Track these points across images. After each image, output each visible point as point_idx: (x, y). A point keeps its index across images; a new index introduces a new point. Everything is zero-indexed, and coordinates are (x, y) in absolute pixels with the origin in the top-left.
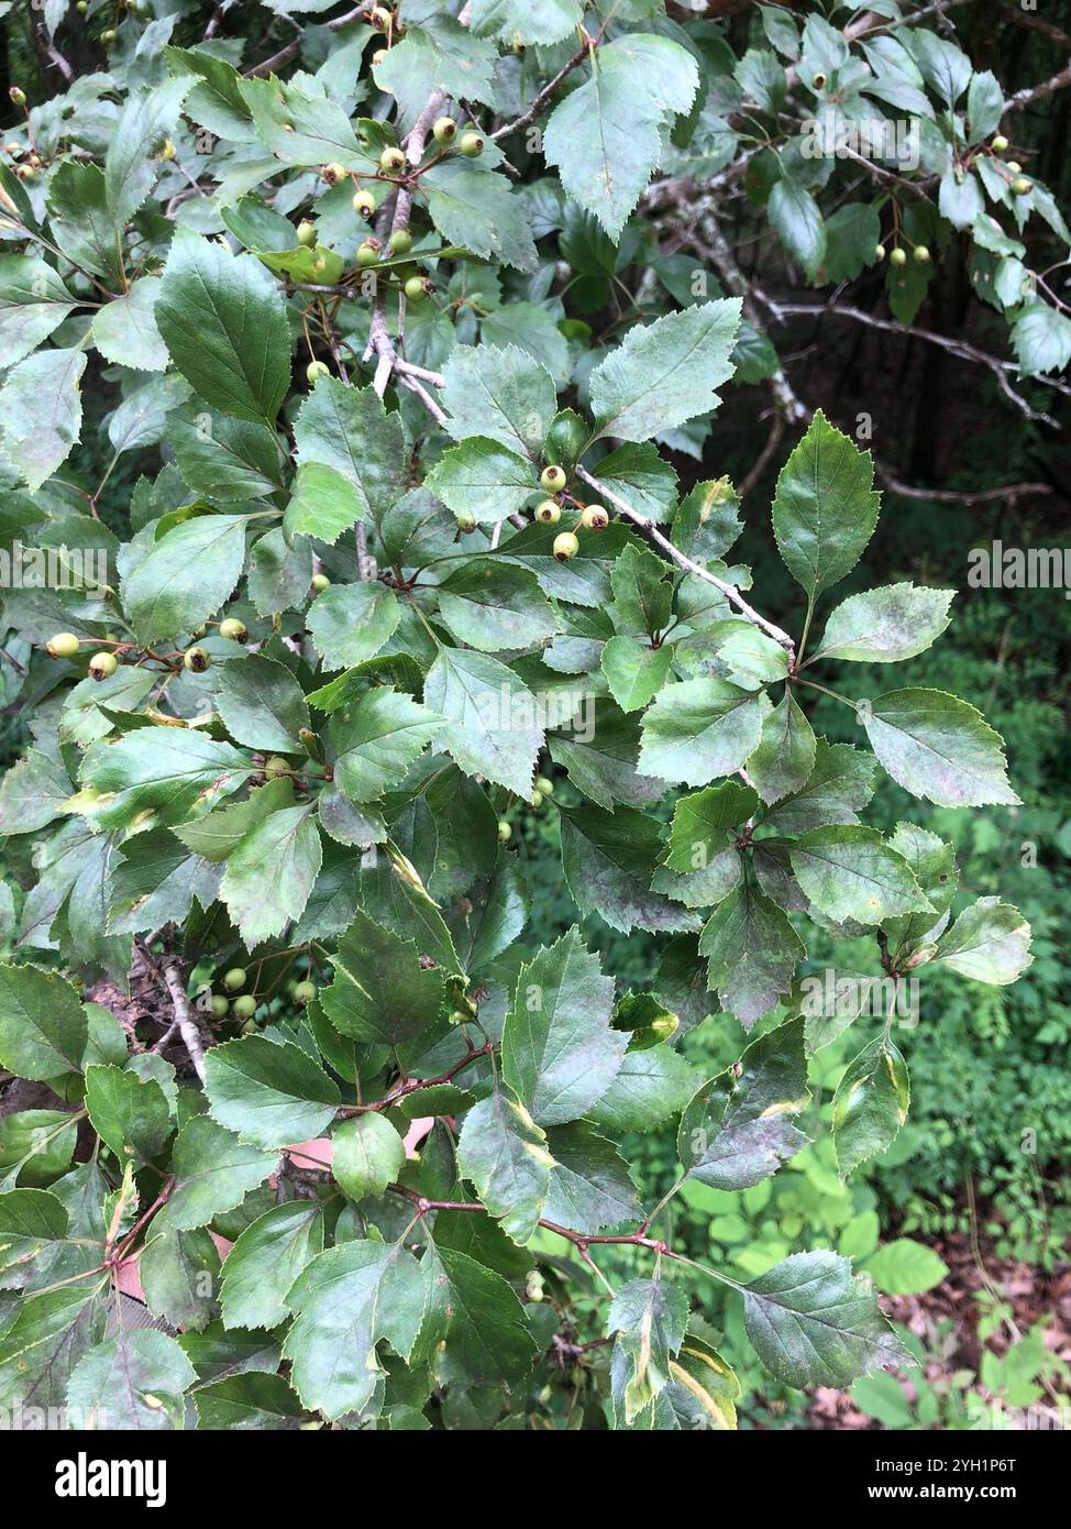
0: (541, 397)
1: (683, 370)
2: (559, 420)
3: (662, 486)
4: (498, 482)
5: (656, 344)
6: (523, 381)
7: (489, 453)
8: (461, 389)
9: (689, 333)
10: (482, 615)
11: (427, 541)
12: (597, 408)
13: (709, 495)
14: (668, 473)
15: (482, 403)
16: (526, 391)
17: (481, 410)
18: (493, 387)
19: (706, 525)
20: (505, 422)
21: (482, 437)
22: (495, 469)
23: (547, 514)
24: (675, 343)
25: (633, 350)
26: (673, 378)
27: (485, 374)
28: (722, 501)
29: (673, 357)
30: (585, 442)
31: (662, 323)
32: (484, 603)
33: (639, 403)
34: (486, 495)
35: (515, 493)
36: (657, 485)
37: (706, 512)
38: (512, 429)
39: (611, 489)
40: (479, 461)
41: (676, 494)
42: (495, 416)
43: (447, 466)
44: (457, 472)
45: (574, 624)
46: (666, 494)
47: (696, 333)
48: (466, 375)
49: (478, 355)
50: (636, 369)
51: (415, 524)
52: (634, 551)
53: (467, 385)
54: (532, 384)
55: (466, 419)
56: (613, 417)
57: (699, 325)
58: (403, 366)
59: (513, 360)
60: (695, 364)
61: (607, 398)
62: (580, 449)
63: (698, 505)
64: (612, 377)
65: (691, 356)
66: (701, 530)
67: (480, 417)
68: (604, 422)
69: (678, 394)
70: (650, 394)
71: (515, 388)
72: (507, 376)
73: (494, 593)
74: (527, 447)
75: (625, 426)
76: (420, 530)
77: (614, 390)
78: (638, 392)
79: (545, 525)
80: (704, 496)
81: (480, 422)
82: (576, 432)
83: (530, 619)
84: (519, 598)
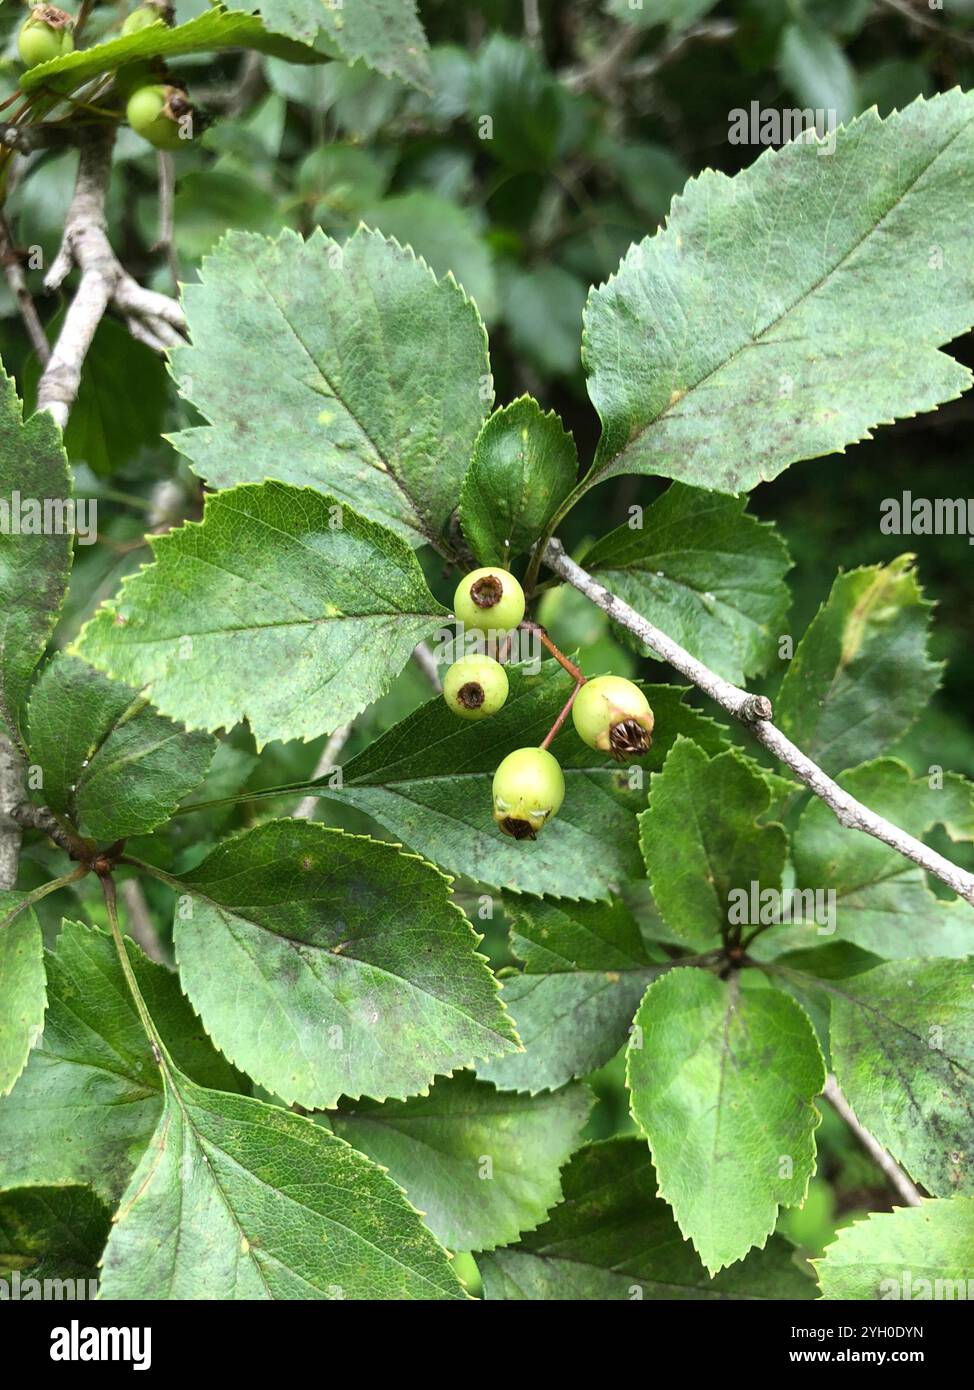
0: (448, 365)
1: (839, 289)
2: (500, 428)
3: (751, 580)
4: (332, 610)
5: (759, 219)
6: (399, 323)
7: (298, 528)
8: (233, 345)
9: (857, 188)
10: (291, 970)
11: (137, 770)
12: (604, 394)
13: (863, 600)
14: (770, 549)
15: (289, 382)
16: (409, 350)
17: (287, 399)
18: (319, 337)
19: (853, 670)
20: (352, 432)
21: (275, 488)
22: (320, 573)
23: (472, 692)
24: (815, 219)
25: (696, 238)
26: (813, 311)
27: (298, 306)
28: (889, 612)
29: (811, 258)
30: (568, 487)
31: (776, 165)
32: (299, 938)
33: (720, 380)
34: (292, 653)
35: (380, 640)
36: (736, 581)
37: (853, 641)
38: (371, 452)
39: (632, 600)
40: (269, 555)
41: (786, 598)
42: (326, 418)
43: (162, 580)
44: (200, 591)
45: (544, 943)
46: (762, 600)
47: (877, 189)
48: (248, 308)
49: (278, 257)
50: (708, 287)
51: (102, 720)
52: (694, 756)
53: (248, 333)
54: (426, 328)
55: (242, 427)
56: (648, 417)
57: (888, 164)
58: (133, 294)
59: (371, 265)
60: (878, 273)
61: (631, 370)
62: (555, 502)
63: (838, 626)
64: (644, 310)
65: (864, 251)
66: (841, 687)
67: (284, 420)
68: (624, 433)
69: (832, 357)
70: (752, 355)
71: (378, 345)
72: (353, 307)
73: (328, 912)
74: (414, 499)
75: (688, 446)
76: (117, 735)
77: (650, 346)
78: (714, 351)
79: (467, 721)
80: (850, 603)
81: (283, 434)
82: (545, 460)
83: (429, 998)
84: (394, 934)
